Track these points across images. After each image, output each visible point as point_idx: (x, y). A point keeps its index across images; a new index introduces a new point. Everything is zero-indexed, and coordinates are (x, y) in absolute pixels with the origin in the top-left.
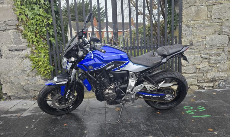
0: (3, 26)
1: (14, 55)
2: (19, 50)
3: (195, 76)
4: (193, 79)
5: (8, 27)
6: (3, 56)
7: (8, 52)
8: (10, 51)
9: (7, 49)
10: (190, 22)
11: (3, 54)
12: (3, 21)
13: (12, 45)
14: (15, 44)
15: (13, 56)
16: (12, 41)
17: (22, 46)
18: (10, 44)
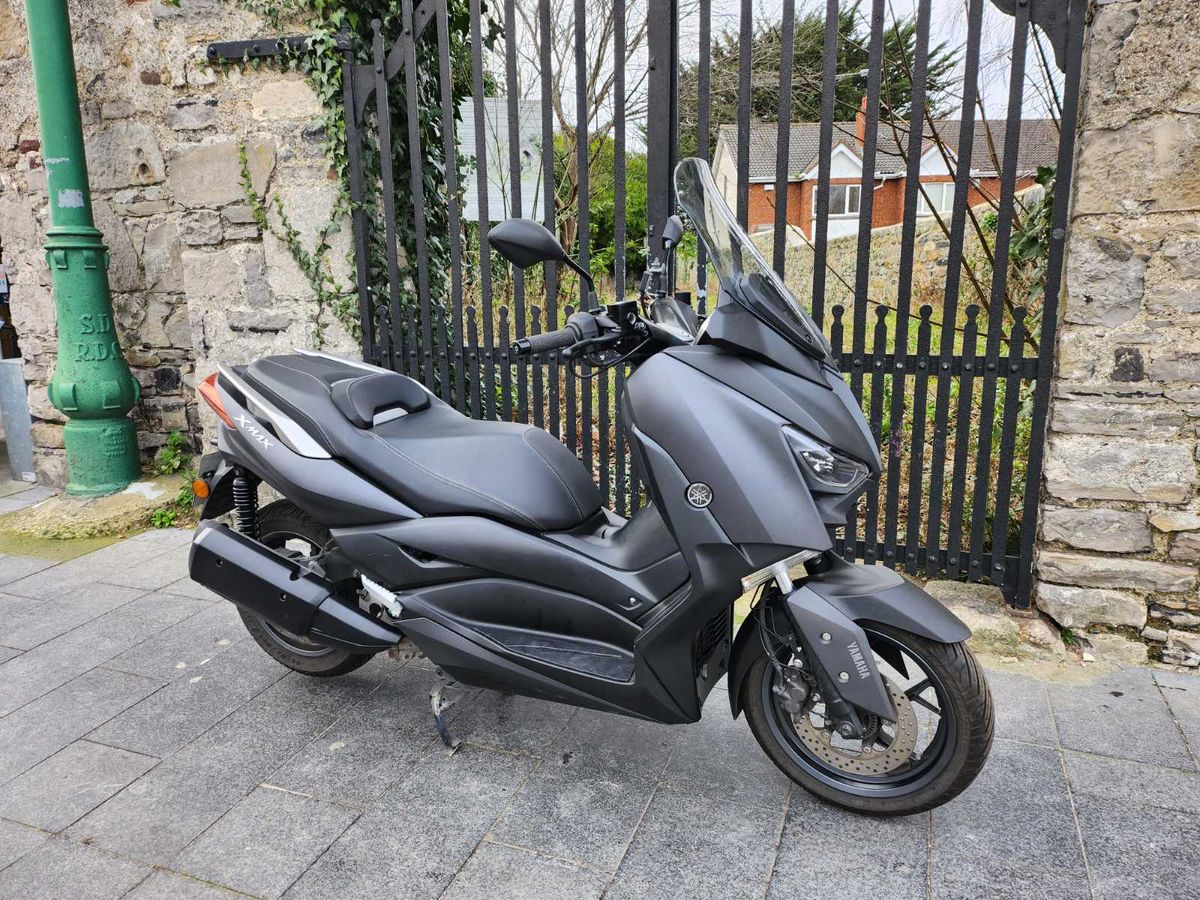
0: (211, 228)
1: (246, 349)
2: (263, 331)
3: (1135, 577)
4: (1118, 595)
5: (230, 233)
6: (211, 351)
7: (230, 335)
8: (235, 333)
9: (225, 325)
10: (1131, 223)
11: (213, 344)
12: (214, 206)
13: (242, 308)
14: (252, 303)
15: (245, 354)
16: (243, 290)
17: (271, 313)
18: (236, 302)
